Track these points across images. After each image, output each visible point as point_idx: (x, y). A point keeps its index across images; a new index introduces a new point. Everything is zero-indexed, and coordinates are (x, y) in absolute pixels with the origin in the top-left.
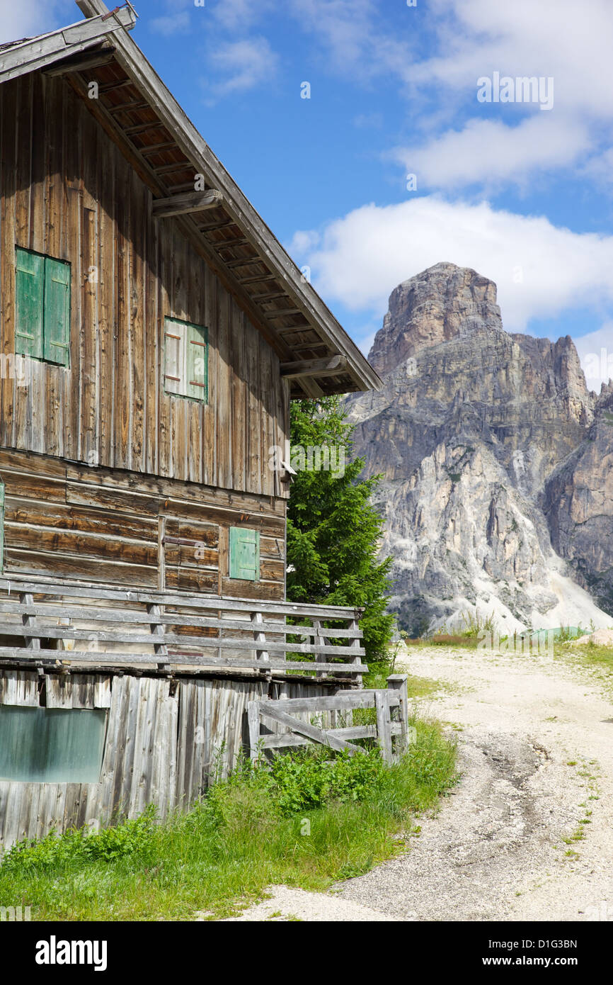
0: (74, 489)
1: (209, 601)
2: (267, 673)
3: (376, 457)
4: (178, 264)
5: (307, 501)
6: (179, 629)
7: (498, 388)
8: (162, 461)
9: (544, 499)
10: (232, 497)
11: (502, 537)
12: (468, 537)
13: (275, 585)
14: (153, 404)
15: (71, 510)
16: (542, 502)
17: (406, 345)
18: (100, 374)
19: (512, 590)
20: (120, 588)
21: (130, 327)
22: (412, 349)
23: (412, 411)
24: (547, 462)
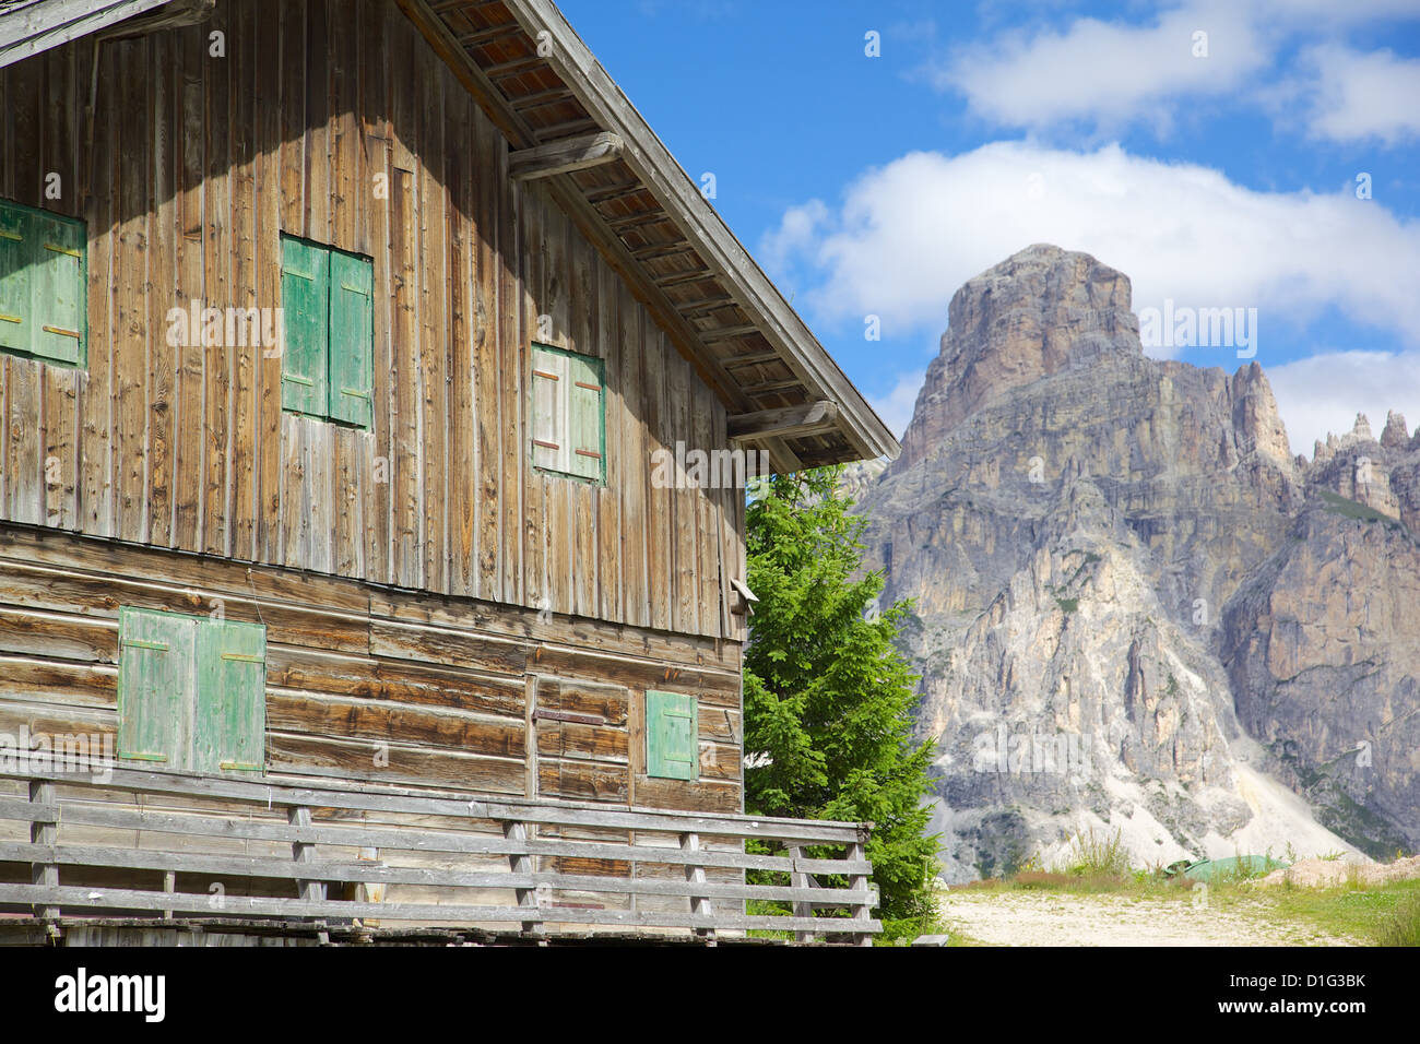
0: (381, 632)
1: (610, 816)
2: (709, 935)
3: (933, 572)
4: (552, 257)
5: (788, 646)
6: (562, 864)
7: (1137, 453)
8: (531, 582)
9: (1222, 638)
10: (650, 640)
11: (1152, 705)
12: (1094, 706)
13: (724, 786)
14: (514, 488)
15: (379, 667)
16: (1218, 645)
17: (979, 384)
18: (424, 441)
19: (1172, 797)
20: (456, 795)
21: (473, 362)
22: (990, 389)
23: (993, 495)
24: (1226, 575)
